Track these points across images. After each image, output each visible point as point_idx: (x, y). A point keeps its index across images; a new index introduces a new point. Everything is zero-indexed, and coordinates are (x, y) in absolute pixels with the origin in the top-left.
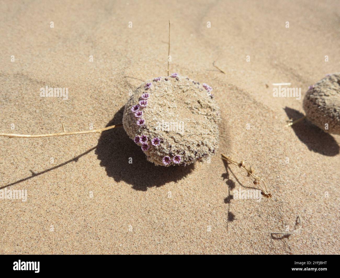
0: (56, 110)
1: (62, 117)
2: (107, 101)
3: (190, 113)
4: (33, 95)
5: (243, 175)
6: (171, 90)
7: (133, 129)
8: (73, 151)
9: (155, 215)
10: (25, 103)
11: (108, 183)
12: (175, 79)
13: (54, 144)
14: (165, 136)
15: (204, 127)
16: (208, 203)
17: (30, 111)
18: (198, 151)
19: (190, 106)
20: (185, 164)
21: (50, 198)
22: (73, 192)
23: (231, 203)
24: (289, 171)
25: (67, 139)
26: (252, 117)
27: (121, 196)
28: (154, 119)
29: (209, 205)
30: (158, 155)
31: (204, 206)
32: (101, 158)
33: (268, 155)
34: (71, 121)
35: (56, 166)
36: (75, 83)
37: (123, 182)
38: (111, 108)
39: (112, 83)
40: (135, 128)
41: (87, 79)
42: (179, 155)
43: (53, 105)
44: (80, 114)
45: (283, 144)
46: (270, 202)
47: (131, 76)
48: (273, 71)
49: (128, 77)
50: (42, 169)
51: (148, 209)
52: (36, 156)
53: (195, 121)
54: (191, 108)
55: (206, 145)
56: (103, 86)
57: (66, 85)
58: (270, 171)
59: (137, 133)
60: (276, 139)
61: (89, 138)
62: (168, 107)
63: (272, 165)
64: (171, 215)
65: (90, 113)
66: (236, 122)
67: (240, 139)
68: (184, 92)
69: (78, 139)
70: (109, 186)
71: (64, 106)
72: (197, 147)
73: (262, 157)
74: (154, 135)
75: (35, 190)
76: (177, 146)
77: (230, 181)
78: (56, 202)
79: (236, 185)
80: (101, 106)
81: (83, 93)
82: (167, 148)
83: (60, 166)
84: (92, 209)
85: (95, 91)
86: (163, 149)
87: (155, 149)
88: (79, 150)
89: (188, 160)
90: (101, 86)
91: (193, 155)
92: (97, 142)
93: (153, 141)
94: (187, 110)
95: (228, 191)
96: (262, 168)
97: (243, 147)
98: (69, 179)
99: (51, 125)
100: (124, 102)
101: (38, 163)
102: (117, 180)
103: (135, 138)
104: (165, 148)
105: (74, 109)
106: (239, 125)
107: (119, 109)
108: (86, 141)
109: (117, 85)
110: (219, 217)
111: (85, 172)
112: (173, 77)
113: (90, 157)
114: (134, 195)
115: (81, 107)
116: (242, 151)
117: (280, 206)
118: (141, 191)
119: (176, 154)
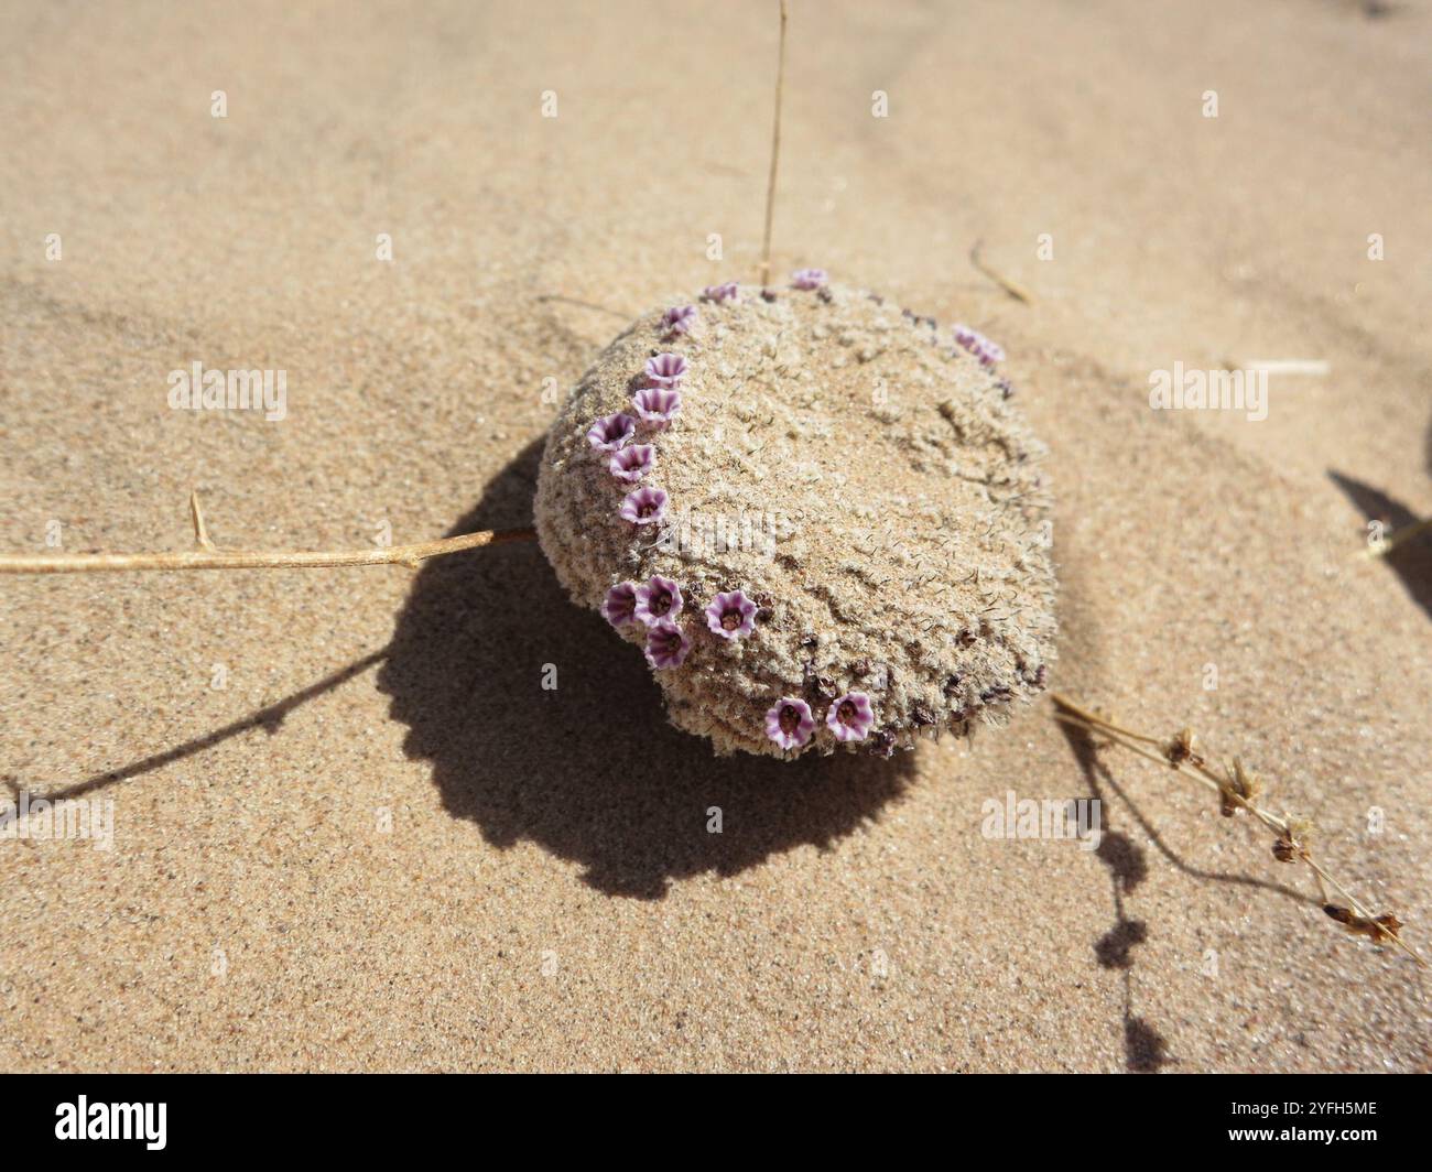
0: (177, 457)
1: (204, 492)
2: (449, 413)
3: (900, 471)
4: (60, 380)
5: (1183, 810)
6: (796, 349)
7: (595, 545)
8: (254, 675)
9: (714, 1039)
10: (14, 417)
11: (446, 853)
12: (812, 296)
13: (155, 635)
14: (781, 585)
15: (986, 539)
16: (1011, 967)
17: (36, 461)
18: (962, 672)
19: (898, 431)
20: (888, 743)
21: (106, 940)
22: (247, 908)
23: (1135, 967)
24: (1418, 783)
25: (224, 610)
26: (1192, 511)
27: (523, 926)
28: (714, 492)
29: (1019, 981)
30: (741, 694)
31: (988, 984)
32: (411, 712)
33: (1297, 704)
34: (252, 511)
35: (159, 752)
36: (285, 324)
37: (532, 846)
38: (468, 451)
39: (475, 327)
40: (609, 542)
41: (345, 304)
42: (863, 694)
43: (163, 431)
44: (302, 477)
45: (1361, 647)
46: (1347, 957)
47: (575, 294)
48: (1239, 308)
49: (560, 298)
50: (73, 768)
51: (675, 1003)
52: (48, 698)
53: (933, 511)
54: (906, 444)
55: (1003, 641)
56: (430, 341)
57: (236, 329)
58: (1322, 783)
59: (618, 568)
60: (1322, 620)
61: (346, 605)
62: (785, 430)
63: (1327, 754)
64: (807, 1041)
65: (354, 474)
66: (1114, 532)
67: (1142, 619)
68: (861, 360)
69: (286, 606)
70: (452, 873)
71: (219, 434)
72: (956, 650)
73: (1269, 711)
74: (717, 580)
75: (23, 891)
76: (849, 639)
77: (1117, 844)
78: (139, 967)
79: (1149, 863)
80: (418, 440)
81: (322, 371)
82: (793, 653)
83: (178, 754)
84: (350, 1007)
85: (385, 362)
86: (772, 655)
87: (722, 656)
88: (289, 671)
89: (907, 720)
90: (416, 342)
91: (934, 694)
92: (392, 626)
93: (714, 612)
94: (886, 454)
95: (1110, 898)
96: (1273, 770)
97: (1162, 657)
98: (224, 830)
99: (145, 532)
100: (539, 419)
101: (52, 737)
102: (499, 837)
103: (607, 594)
104: (782, 650)
105: (272, 450)
106: (1132, 549)
107: (513, 455)
108: (328, 619)
109: (501, 338)
110: (1078, 1049)
111: (318, 792)
112: (802, 286)
113: (352, 707)
114: (596, 920)
115: (310, 445)
116: (1160, 677)
117: (1407, 981)
118: (633, 900)
119: (843, 684)
